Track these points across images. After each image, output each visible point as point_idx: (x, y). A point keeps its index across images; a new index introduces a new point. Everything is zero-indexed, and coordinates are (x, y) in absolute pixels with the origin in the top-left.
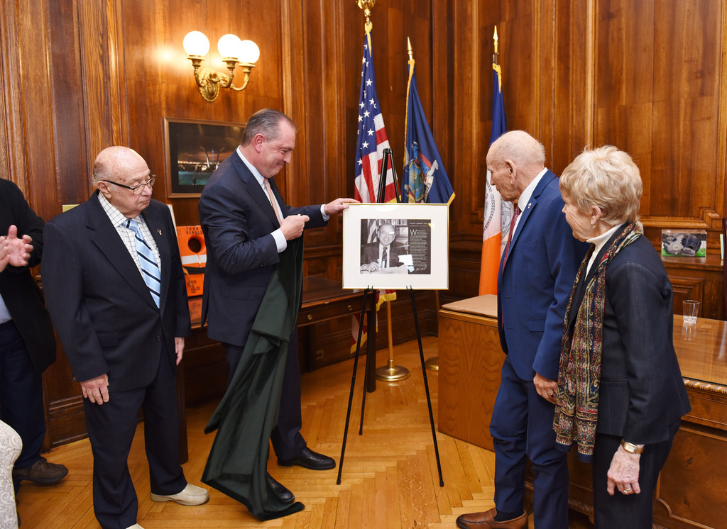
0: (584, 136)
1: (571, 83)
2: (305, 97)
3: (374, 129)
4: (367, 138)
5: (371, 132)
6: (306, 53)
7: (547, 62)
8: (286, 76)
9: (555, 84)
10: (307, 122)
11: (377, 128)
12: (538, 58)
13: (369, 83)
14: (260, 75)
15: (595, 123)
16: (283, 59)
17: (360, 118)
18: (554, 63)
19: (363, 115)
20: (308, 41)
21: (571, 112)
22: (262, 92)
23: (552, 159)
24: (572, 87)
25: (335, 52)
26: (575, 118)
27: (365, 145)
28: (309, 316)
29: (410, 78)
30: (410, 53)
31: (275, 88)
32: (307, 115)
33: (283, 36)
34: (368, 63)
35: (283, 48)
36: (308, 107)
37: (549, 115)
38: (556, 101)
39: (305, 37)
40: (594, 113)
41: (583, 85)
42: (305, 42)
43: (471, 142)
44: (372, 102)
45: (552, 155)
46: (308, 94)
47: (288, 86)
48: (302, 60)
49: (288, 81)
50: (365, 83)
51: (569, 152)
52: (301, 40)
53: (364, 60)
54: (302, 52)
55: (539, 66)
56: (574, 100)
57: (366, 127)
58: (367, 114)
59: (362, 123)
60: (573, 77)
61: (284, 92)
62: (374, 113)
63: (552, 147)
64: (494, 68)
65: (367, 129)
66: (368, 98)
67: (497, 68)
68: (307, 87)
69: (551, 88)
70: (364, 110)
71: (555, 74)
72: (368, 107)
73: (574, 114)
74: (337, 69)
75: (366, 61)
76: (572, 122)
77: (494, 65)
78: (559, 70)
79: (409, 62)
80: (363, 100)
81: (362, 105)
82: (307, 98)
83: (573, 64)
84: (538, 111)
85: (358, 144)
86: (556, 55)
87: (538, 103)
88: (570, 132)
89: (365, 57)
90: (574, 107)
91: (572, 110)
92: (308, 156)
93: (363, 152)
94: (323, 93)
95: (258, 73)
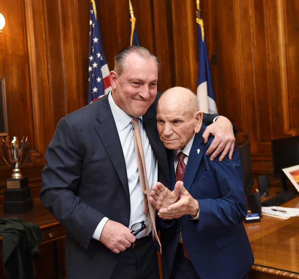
0: (279, 70)
1: (266, 27)
2: (47, 52)
3: (101, 77)
4: (96, 84)
5: (99, 80)
6: (46, 17)
7: (245, 11)
8: (30, 38)
9: (253, 29)
10: (50, 72)
11: (104, 76)
12: (239, 8)
13: (96, 40)
14: (8, 38)
15: (288, 58)
16: (27, 23)
17: (90, 69)
18: (251, 12)
19: (92, 66)
20: (48, 8)
21: (267, 51)
22: (10, 51)
23: (255, 89)
24: (267, 31)
25: (70, 15)
26: (271, 56)
27: (95, 90)
28: (50, 234)
29: (132, 33)
30: (132, 12)
31: (21, 47)
32: (49, 67)
33: (26, 6)
34: (94, 24)
35: (27, 15)
36: (50, 60)
37: (250, 54)
38: (255, 42)
39: (45, 5)
40: (286, 51)
41: (275, 29)
42: (45, 9)
43: (190, 79)
44: (99, 55)
45: (255, 86)
46: (49, 50)
47: (32, 45)
48: (43, 24)
49: (32, 41)
50: (92, 41)
51: (269, 83)
52: (41, 7)
53: (91, 22)
54: (42, 17)
55: (239, 15)
56: (269, 41)
57: (95, 75)
58: (95, 65)
59: (92, 72)
60: (267, 22)
61: (29, 50)
62: (101, 64)
63: (254, 80)
64: (197, 22)
65: (96, 77)
66: (96, 53)
67: (200, 22)
68: (48, 45)
69: (250, 32)
70: (92, 62)
71: (252, 21)
72: (96, 59)
73: (270, 53)
74: (73, 28)
75: (93, 23)
76: (269, 59)
77: (197, 19)
78: (256, 17)
79: (131, 20)
80: (92, 54)
81: (91, 58)
82: (49, 54)
83: (267, 13)
84: (241, 51)
85: (90, 89)
86: (253, 5)
87: (241, 45)
88: (268, 67)
89: (92, 20)
90: (270, 47)
91: (268, 49)
92: (52, 99)
93: (94, 96)
94: (62, 49)
95: (6, 36)
